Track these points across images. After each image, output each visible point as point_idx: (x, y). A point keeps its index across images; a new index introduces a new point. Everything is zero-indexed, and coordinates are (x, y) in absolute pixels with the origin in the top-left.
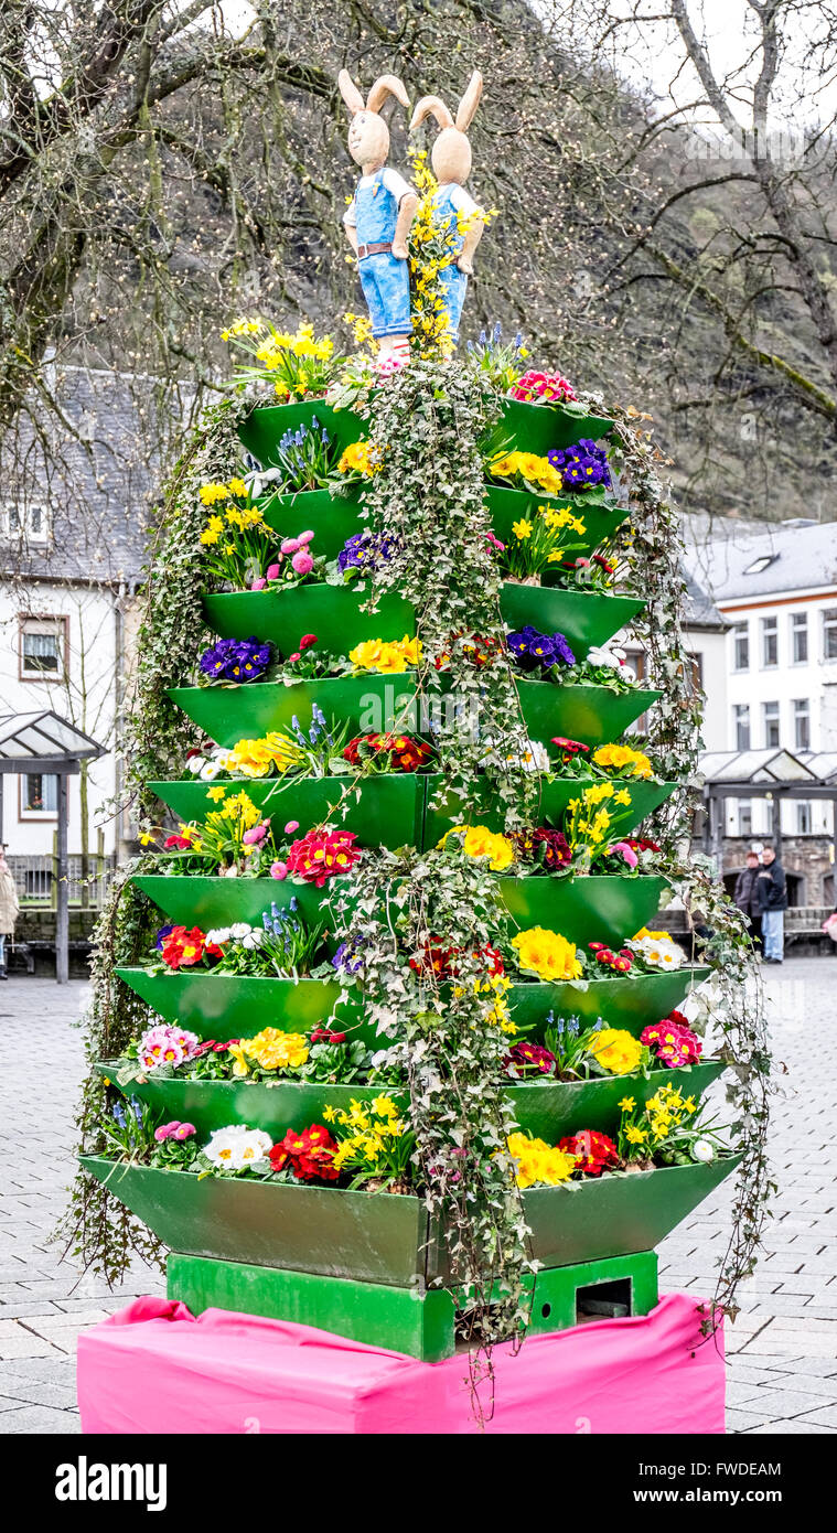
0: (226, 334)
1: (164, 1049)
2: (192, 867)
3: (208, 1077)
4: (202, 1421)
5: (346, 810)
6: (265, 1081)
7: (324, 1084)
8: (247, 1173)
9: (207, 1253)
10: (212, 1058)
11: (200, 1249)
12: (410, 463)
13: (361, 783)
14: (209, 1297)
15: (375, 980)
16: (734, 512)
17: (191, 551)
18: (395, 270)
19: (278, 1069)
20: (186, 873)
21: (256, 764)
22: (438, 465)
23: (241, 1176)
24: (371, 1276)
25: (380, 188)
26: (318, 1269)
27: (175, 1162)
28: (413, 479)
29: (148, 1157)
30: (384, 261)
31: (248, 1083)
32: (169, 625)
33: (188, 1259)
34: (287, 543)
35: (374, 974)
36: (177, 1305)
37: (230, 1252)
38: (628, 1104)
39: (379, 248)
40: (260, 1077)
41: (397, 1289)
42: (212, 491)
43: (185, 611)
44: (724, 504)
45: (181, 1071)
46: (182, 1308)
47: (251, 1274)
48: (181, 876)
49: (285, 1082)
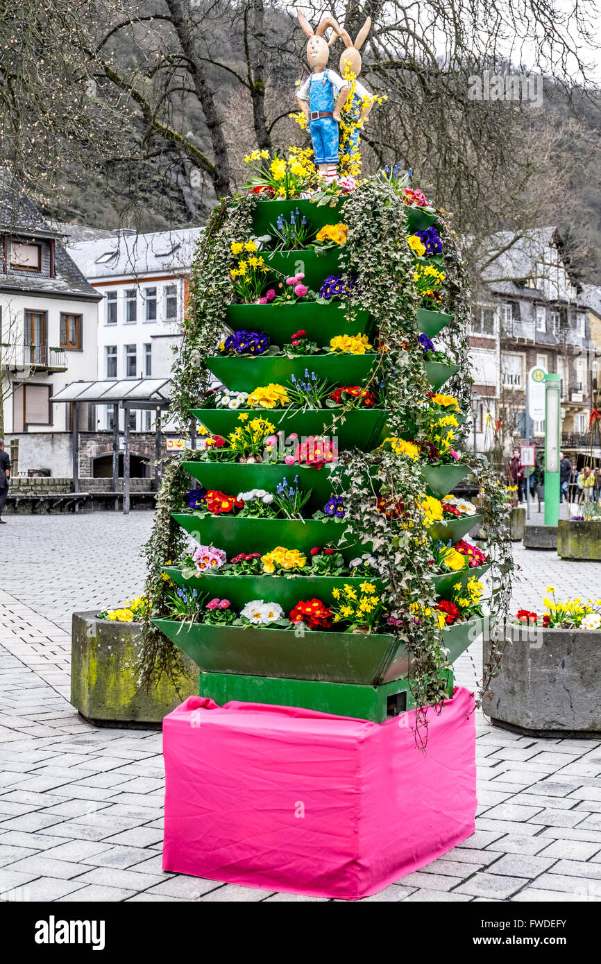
0: (247, 159)
1: (211, 558)
2: (223, 458)
3: (244, 573)
4: (253, 760)
5: (335, 428)
6: (286, 575)
7: (325, 576)
8: (272, 625)
9: (230, 671)
10: (245, 563)
11: (225, 669)
12: (374, 240)
13: (346, 414)
14: (230, 696)
15: (367, 520)
16: (75, 221)
17: (223, 280)
18: (333, 128)
19: (292, 568)
20: (220, 461)
21: (268, 401)
22: (388, 242)
23: (267, 627)
24: (343, 679)
25: (327, 80)
26: (307, 677)
27: (221, 621)
28: (376, 249)
29: (200, 619)
30: (328, 122)
31: (275, 576)
32: (208, 320)
33: (214, 675)
34: (289, 279)
35: (367, 517)
36: (209, 701)
37: (246, 670)
38: (458, 586)
39: (326, 115)
40: (282, 573)
41: (359, 686)
42: (237, 248)
43: (217, 313)
44: (68, 215)
45: (220, 571)
46: (212, 702)
47: (258, 682)
48: (218, 462)
49: (295, 575)
